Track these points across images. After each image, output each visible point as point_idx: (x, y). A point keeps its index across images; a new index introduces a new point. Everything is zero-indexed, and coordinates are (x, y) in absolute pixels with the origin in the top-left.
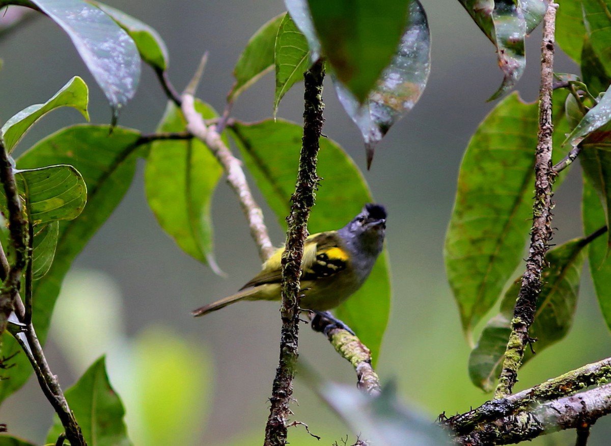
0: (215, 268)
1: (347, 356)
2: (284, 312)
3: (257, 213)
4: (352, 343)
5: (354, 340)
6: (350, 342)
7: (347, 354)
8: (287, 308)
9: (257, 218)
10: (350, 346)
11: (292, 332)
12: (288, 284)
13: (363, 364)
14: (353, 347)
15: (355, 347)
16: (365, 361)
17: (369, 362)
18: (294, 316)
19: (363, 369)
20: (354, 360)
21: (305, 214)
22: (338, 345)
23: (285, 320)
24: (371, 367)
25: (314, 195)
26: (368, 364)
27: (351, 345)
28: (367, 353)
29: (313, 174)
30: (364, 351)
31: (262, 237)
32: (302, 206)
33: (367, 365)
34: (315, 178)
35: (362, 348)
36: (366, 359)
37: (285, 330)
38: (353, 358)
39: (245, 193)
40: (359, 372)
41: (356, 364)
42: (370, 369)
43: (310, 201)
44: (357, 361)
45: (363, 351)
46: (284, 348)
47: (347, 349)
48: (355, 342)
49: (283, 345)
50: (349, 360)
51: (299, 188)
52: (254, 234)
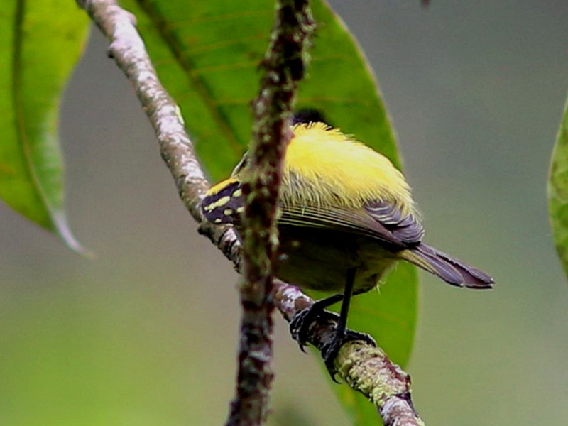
0: (72, 242)
1: (362, 387)
2: (247, 291)
3: (173, 113)
4: (373, 361)
5: (376, 356)
6: (368, 359)
7: (363, 383)
8: (252, 282)
9: (171, 123)
10: (368, 367)
11: (261, 329)
12: (255, 235)
13: (395, 402)
14: (374, 369)
15: (379, 368)
16: (399, 396)
17: (407, 397)
18: (265, 298)
19: (395, 412)
20: (376, 394)
21: (287, 96)
22: (344, 365)
23: (248, 305)
24: (412, 407)
25: (306, 57)
26: (405, 401)
27: (371, 364)
28: (402, 381)
29: (305, 15)
30: (397, 376)
31: (184, 159)
32: (283, 80)
33: (402, 403)
34: (308, 23)
35: (392, 369)
36: (400, 392)
37: (247, 327)
38: (375, 390)
39: (145, 74)
40: (386, 417)
41: (382, 402)
42: (408, 411)
43: (297, 70)
44: (383, 396)
45: (393, 375)
46: (246, 362)
47: (362, 373)
48: (378, 359)
49: (243, 355)
50: (367, 394)
51: (278, 43)
52: (167, 155)
